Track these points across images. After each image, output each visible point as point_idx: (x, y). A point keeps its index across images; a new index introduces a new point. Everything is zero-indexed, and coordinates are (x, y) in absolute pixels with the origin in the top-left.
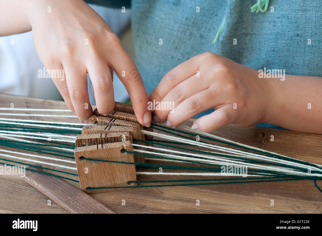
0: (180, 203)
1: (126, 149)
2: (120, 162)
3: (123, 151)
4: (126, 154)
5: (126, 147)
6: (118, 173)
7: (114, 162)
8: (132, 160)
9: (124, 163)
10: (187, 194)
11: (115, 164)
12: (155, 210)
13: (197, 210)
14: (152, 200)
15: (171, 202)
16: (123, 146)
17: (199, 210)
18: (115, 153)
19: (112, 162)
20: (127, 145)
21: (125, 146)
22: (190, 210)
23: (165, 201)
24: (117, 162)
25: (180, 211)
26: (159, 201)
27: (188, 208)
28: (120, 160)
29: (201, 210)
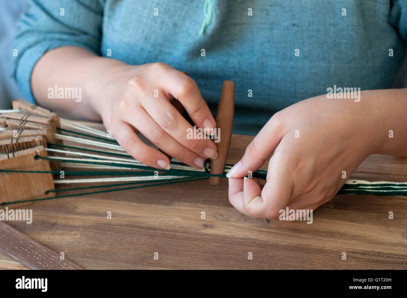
0: (93, 218)
1: (40, 154)
2: (35, 172)
3: (37, 157)
4: (40, 160)
5: (40, 152)
6: (33, 182)
7: (29, 172)
8: (48, 168)
9: (39, 172)
10: (102, 208)
11: (30, 174)
12: (67, 226)
13: (112, 224)
14: (64, 216)
15: (84, 217)
16: (36, 152)
17: (114, 224)
18: (28, 160)
19: (26, 172)
20: (41, 151)
21: (38, 151)
22: (105, 224)
23: (78, 217)
24: (31, 172)
25: (93, 226)
26: (71, 216)
27: (102, 223)
28: (35, 169)
29: (116, 224)
